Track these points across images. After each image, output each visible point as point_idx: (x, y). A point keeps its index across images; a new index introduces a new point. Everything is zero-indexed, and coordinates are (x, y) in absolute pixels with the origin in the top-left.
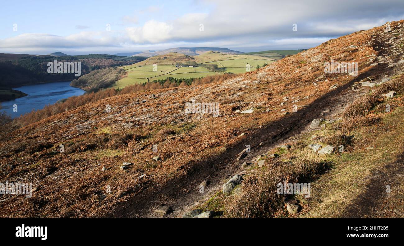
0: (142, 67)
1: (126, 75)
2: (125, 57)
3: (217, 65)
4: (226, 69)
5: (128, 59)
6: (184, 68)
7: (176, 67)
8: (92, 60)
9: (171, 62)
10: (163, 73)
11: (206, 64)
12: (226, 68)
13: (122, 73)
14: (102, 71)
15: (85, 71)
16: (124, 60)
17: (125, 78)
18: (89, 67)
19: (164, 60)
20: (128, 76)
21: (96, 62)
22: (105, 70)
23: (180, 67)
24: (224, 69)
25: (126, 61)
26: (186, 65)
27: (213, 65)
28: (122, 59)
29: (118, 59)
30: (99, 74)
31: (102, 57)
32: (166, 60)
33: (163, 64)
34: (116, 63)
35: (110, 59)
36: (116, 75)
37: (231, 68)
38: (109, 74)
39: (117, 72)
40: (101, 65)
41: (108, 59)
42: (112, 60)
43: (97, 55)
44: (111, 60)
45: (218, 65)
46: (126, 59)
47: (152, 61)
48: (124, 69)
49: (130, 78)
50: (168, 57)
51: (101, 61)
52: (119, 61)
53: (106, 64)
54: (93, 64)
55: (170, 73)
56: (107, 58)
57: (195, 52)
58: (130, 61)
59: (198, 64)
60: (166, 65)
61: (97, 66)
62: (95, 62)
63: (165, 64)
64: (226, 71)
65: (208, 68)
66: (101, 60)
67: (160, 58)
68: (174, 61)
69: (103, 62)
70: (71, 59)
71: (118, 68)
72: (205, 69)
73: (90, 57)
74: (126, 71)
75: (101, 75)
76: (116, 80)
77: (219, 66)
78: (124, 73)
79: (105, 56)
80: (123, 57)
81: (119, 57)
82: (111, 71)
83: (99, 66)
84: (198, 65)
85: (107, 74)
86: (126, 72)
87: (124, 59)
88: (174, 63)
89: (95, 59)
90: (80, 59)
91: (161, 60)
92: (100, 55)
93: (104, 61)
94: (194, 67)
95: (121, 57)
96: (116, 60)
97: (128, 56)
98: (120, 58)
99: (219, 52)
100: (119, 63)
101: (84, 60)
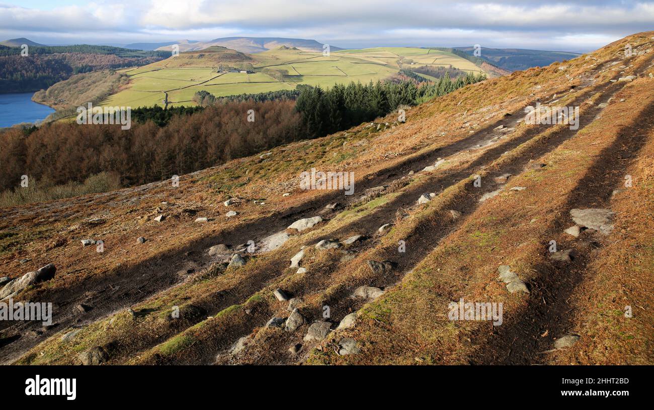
0: (160, 71)
1: (129, 84)
2: (141, 52)
3: (286, 71)
4: (303, 78)
5: (143, 55)
6: (231, 74)
7: (219, 72)
8: (78, 55)
9: (211, 64)
10: (194, 83)
11: (268, 68)
12: (302, 76)
13: (122, 81)
14: (91, 77)
15: (64, 75)
16: (137, 57)
17: (126, 91)
18: (73, 67)
19: (200, 60)
20: (132, 87)
21: (86, 60)
22: (96, 74)
23: (225, 72)
24: (299, 77)
25: (139, 58)
26: (235, 69)
27: (281, 71)
28: (134, 54)
29: (125, 55)
30: (85, 81)
31: (97, 51)
32: (203, 59)
33: (196, 66)
34: (121, 62)
35: (111, 54)
36: (110, 84)
37: (310, 76)
38: (101, 82)
39: (114, 80)
40: (94, 64)
41: (108, 54)
42: (115, 56)
43: (90, 46)
44: (112, 56)
45: (288, 70)
46: (141, 55)
47: (179, 60)
48: (128, 74)
49: (134, 90)
50: (207, 54)
51: (95, 58)
52: (128, 58)
53: (103, 63)
54: (80, 63)
55: (205, 84)
56: (107, 52)
57: (263, 45)
58: (147, 58)
59: (255, 68)
60: (202, 68)
61: (86, 66)
62: (84, 58)
63: (201, 66)
64: (302, 80)
65: (271, 75)
66: (94, 56)
67: (192, 56)
68: (216, 62)
69: (98, 60)
70: (39, 53)
71: (118, 72)
72: (266, 78)
73: (75, 50)
74: (130, 78)
75: (87, 83)
76: (110, 94)
77: (292, 73)
78: (126, 82)
79: (104, 50)
80: (136, 51)
81: (128, 50)
82: (106, 78)
83: (90, 66)
84: (256, 70)
85: (99, 81)
86: (130, 80)
87: (137, 55)
88: (216, 66)
89: (83, 53)
90: (56, 52)
91: (194, 60)
92: (94, 47)
93: (99, 58)
94: (248, 72)
95: (131, 51)
96: (123, 55)
97: (145, 50)
98: (130, 53)
99: (295, 49)
100: (126, 62)
101: (63, 55)
